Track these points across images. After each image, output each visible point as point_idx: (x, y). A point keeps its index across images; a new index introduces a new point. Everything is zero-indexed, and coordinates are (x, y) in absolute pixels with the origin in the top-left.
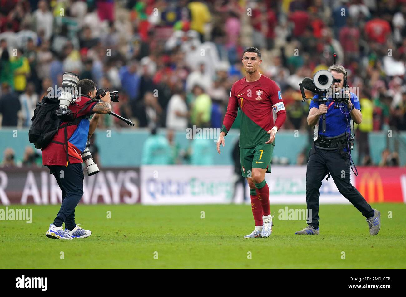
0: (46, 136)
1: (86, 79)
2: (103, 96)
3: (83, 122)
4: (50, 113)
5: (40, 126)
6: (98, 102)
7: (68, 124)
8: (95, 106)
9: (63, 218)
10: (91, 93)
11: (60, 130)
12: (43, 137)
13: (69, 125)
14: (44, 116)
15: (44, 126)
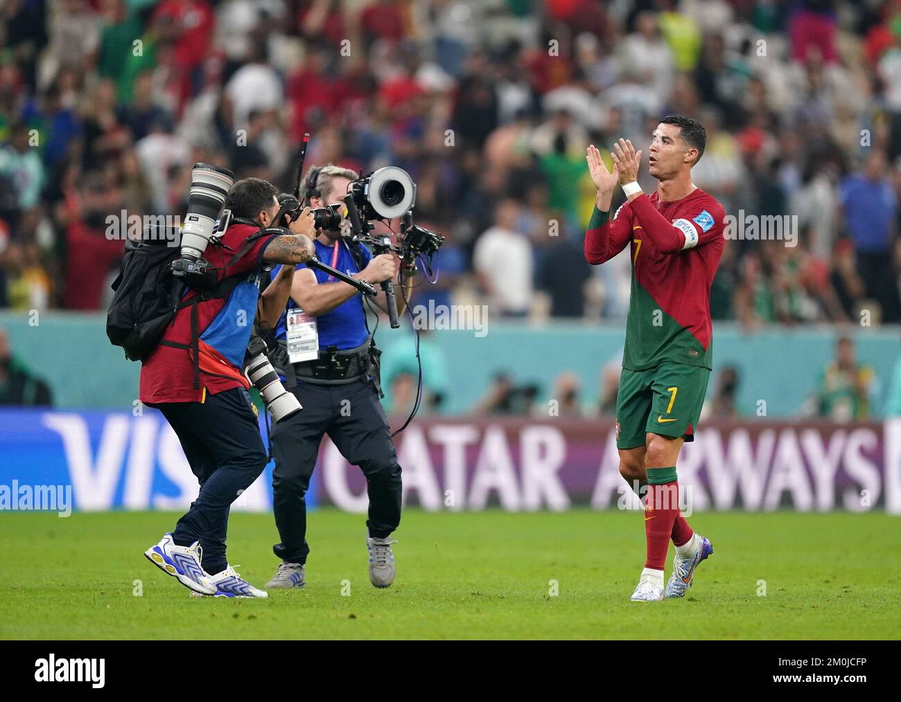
0: (146, 328)
1: (250, 178)
2: (295, 218)
3: (240, 291)
4: (157, 269)
5: (131, 305)
6: (278, 234)
7: (202, 296)
8: (270, 246)
9: (195, 523)
10: (264, 214)
11: (181, 312)
12: (139, 332)
13: (203, 299)
14: (141, 278)
15: (142, 304)
